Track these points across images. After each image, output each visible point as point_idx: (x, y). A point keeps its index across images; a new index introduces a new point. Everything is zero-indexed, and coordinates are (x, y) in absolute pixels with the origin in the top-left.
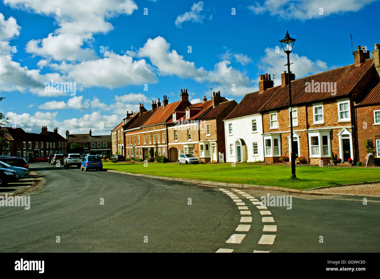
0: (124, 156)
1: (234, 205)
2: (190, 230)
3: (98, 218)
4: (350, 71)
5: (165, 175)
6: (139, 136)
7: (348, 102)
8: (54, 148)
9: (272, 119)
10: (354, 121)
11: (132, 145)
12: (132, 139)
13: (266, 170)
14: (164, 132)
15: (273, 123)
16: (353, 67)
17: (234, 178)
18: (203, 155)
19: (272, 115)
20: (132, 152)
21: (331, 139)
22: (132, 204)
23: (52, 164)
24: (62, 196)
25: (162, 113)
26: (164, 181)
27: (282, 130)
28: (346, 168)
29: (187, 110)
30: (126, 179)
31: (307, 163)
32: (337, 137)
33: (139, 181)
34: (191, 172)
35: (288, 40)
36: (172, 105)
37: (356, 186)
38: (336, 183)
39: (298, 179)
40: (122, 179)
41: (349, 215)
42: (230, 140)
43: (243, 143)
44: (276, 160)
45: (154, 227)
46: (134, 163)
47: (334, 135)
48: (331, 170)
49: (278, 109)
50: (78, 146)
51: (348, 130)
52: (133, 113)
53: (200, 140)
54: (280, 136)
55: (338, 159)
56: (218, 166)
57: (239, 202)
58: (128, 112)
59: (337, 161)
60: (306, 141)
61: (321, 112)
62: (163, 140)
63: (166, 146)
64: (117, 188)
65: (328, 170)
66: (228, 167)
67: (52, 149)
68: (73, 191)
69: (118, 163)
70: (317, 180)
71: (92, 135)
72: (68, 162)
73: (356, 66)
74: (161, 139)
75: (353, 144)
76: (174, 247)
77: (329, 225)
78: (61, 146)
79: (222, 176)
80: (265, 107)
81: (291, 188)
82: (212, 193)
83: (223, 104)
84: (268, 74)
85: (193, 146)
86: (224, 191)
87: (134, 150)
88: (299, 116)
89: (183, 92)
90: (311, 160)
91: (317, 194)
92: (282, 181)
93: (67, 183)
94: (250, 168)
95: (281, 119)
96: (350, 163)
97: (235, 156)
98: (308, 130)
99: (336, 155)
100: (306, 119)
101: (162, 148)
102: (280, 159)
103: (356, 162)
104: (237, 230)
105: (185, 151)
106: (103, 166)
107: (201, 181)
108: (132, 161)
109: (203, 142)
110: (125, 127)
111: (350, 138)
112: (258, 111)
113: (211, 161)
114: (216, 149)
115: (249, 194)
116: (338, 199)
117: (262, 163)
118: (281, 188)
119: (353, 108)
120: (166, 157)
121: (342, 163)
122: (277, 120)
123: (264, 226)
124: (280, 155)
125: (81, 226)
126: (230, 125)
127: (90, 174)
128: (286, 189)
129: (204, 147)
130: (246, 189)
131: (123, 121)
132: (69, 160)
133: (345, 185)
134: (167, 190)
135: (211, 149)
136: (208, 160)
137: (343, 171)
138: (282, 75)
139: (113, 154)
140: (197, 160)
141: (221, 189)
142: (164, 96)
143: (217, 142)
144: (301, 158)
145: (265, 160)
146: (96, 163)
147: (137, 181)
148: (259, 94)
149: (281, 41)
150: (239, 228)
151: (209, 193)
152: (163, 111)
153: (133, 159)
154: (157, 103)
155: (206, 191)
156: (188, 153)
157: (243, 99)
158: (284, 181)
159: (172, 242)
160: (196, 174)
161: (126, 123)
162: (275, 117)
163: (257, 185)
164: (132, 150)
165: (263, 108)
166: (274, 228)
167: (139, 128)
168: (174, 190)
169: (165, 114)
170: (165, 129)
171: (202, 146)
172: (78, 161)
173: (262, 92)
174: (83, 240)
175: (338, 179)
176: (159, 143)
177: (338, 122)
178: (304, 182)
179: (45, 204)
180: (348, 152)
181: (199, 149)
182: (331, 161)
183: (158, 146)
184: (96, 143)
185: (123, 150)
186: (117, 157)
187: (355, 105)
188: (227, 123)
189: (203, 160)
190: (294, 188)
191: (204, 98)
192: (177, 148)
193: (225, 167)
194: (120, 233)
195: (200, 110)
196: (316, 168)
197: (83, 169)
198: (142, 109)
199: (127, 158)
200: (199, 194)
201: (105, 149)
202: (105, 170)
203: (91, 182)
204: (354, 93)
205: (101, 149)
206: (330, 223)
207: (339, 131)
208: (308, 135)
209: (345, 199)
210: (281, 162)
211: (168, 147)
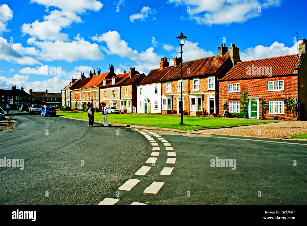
0: (70, 107)
1: (146, 140)
2: (122, 155)
3: (59, 147)
4: (216, 59)
5: (99, 120)
6: (80, 94)
7: (214, 78)
8: (21, 100)
9: (167, 87)
10: (217, 90)
11: (75, 100)
12: (75, 96)
13: (163, 119)
14: (97, 92)
15: (168, 89)
16: (218, 57)
17: (144, 123)
18: (122, 108)
19: (167, 84)
20: (75, 104)
21: (203, 100)
22: (80, 138)
23: (20, 111)
24: (31, 133)
25: (96, 79)
26: (99, 124)
27: (173, 94)
28: (211, 118)
29: (113, 78)
30: (73, 122)
31: (188, 115)
32: (207, 99)
33: (82, 124)
34: (115, 118)
35: (182, 37)
36: (103, 75)
37: (218, 129)
38: (207, 127)
39: (184, 124)
40: (71, 122)
41: (217, 146)
42: (140, 99)
43: (149, 101)
44: (169, 112)
45: (98, 153)
46: (77, 112)
47: (205, 98)
48: (202, 119)
49: (171, 81)
50: (38, 99)
51: (213, 95)
52: (77, 79)
53: (121, 98)
54: (172, 97)
55: (207, 113)
56: (133, 115)
57: (149, 138)
58: (73, 78)
59: (205, 114)
60: (188, 101)
61: (198, 83)
62: (97, 97)
63: (99, 101)
64: (68, 128)
65: (201, 119)
66: (139, 116)
67: (20, 101)
68: (38, 129)
69: (66, 112)
70: (196, 125)
71: (48, 92)
72: (32, 110)
73: (220, 56)
74: (95, 97)
75: (216, 104)
76: (113, 166)
77: (207, 152)
78: (26, 99)
79: (136, 122)
80: (163, 79)
81: (180, 130)
82: (131, 132)
83: (136, 75)
84: (166, 58)
85: (116, 102)
86: (139, 131)
87: (77, 103)
88: (185, 85)
89: (111, 66)
90: (190, 113)
91: (196, 134)
92: (175, 125)
93: (33, 124)
94: (153, 117)
95: (173, 86)
96: (213, 115)
97: (143, 109)
98: (190, 94)
99: (205, 110)
100: (188, 87)
101: (95, 102)
102: (172, 112)
103: (217, 115)
104: (151, 155)
105: (111, 105)
106: (57, 113)
107: (123, 124)
108: (76, 110)
109: (123, 99)
110: (71, 88)
111: (214, 100)
112: (159, 81)
113: (128, 112)
114: (131, 105)
115: (155, 133)
116: (209, 137)
117: (160, 114)
118: (174, 130)
119: (217, 82)
120: (98, 109)
121: (209, 115)
122: (170, 87)
123: (168, 152)
124: (171, 109)
125: (48, 152)
126: (140, 89)
127: (48, 119)
128: (178, 130)
129: (124, 103)
130: (152, 130)
131: (70, 84)
132: (33, 109)
133: (212, 129)
134: (102, 130)
135: (128, 104)
136: (125, 111)
137: (210, 120)
138: (175, 59)
139: (62, 105)
140: (119, 111)
141: (136, 130)
142: (98, 69)
143: (132, 99)
144: (184, 111)
145: (162, 112)
146: (51, 112)
147: (81, 124)
148: (160, 70)
149: (178, 38)
150: (153, 154)
151: (129, 132)
152: (97, 78)
153: (76, 109)
154: (93, 73)
155: (127, 131)
156: (113, 106)
157: (149, 73)
158: (176, 125)
159: (111, 162)
160: (119, 120)
161: (71, 86)
162: (169, 85)
163: (159, 127)
164: (75, 103)
165: (162, 79)
166: (174, 154)
167: (81, 89)
168: (106, 130)
169: (98, 80)
170: (98, 90)
171: (122, 102)
172: (39, 110)
173: (162, 69)
174: (52, 161)
175: (207, 125)
176: (94, 99)
177: (208, 90)
178: (188, 126)
179: (20, 138)
180: (212, 109)
181: (120, 104)
182: (202, 114)
183: (93, 101)
184: (51, 98)
185: (70, 103)
186: (65, 108)
187: (218, 80)
188: (139, 88)
189: (123, 111)
190: (183, 130)
191: (124, 71)
192: (106, 103)
193: (137, 116)
194: (76, 157)
195: (121, 79)
196: (194, 118)
197: (42, 115)
198: (83, 76)
199: (72, 108)
200: (123, 133)
201: (57, 102)
202: (58, 116)
203: (49, 123)
204: (218, 73)
205: (54, 102)
206: (207, 150)
207: (208, 95)
208: (189, 97)
209: (213, 137)
210: (172, 113)
211: (99, 102)
